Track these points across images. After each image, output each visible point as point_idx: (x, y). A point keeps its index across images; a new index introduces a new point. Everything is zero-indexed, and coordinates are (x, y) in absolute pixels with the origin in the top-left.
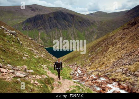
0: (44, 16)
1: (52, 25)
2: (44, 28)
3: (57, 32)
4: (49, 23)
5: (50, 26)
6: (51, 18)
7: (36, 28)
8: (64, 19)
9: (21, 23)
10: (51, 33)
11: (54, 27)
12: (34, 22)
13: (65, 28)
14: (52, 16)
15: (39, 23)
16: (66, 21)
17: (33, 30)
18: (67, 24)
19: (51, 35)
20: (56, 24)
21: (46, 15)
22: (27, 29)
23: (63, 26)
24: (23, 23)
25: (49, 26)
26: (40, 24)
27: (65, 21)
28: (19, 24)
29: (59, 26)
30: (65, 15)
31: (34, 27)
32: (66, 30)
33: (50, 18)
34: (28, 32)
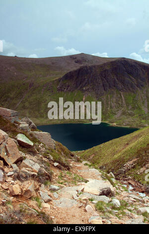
0: (94, 68)
1: (107, 84)
2: (93, 89)
3: (115, 96)
4: (103, 80)
5: (103, 85)
6: (107, 72)
7: (79, 88)
8: (130, 73)
9: (56, 80)
10: (105, 98)
11: (110, 87)
12: (78, 77)
13: (131, 89)
14: (108, 68)
15: (85, 79)
16: (133, 76)
17: (74, 92)
18: (135, 82)
19: (105, 101)
20: (115, 81)
21: (98, 66)
22: (65, 90)
23: (128, 86)
24: (59, 80)
25: (101, 84)
26: (86, 82)
27: (131, 77)
28: (54, 81)
29: (120, 86)
30: (132, 66)
31: (77, 87)
32: (133, 94)
33: (105, 71)
34: (65, 95)
